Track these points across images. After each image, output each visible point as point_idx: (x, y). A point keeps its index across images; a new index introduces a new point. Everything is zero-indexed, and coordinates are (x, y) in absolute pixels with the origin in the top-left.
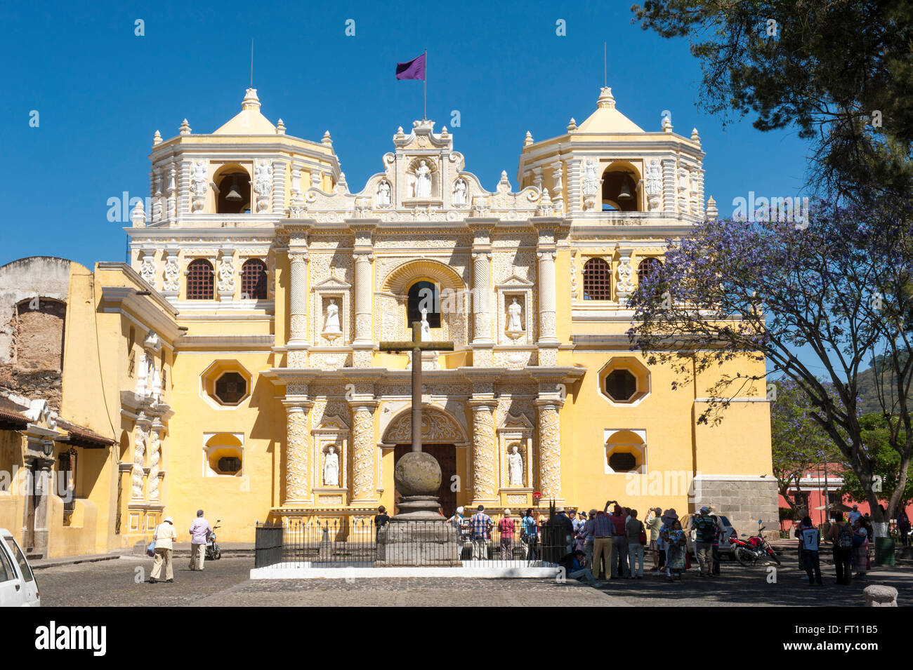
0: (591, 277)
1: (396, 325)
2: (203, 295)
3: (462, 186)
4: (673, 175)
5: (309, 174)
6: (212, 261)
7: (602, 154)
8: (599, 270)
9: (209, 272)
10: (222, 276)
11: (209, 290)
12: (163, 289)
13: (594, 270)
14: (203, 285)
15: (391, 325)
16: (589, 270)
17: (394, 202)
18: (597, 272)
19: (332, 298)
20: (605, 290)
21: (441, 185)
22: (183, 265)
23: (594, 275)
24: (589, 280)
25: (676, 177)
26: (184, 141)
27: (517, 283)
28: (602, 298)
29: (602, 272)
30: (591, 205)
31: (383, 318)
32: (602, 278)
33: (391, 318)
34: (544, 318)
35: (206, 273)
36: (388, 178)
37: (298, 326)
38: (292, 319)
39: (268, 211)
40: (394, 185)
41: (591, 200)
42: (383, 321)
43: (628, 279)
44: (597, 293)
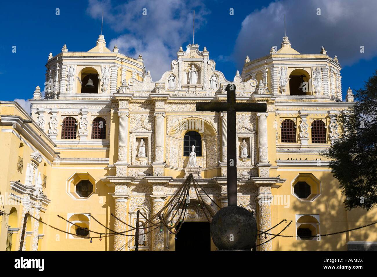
0: (285, 130)
1: (177, 154)
2: (71, 137)
3: (214, 78)
4: (328, 76)
5: (130, 73)
6: (76, 118)
7: (289, 64)
8: (290, 126)
9: (74, 124)
10: (81, 126)
11: (74, 134)
12: (48, 133)
13: (287, 126)
14: (71, 131)
15: (175, 154)
16: (284, 126)
17: (177, 86)
18: (288, 127)
19: (142, 138)
20: (293, 137)
21: (203, 77)
22: (60, 120)
23: (287, 129)
24: (284, 131)
25: (329, 77)
26: (64, 54)
27: (246, 131)
28: (292, 142)
29: (291, 127)
30: (284, 91)
31: (171, 150)
32: (291, 130)
33: (174, 150)
34: (262, 151)
35: (73, 125)
36: (174, 74)
37: (122, 153)
38: (119, 149)
39: (107, 92)
40: (177, 77)
41: (284, 88)
42: (170, 152)
43: (306, 131)
44: (289, 138)
